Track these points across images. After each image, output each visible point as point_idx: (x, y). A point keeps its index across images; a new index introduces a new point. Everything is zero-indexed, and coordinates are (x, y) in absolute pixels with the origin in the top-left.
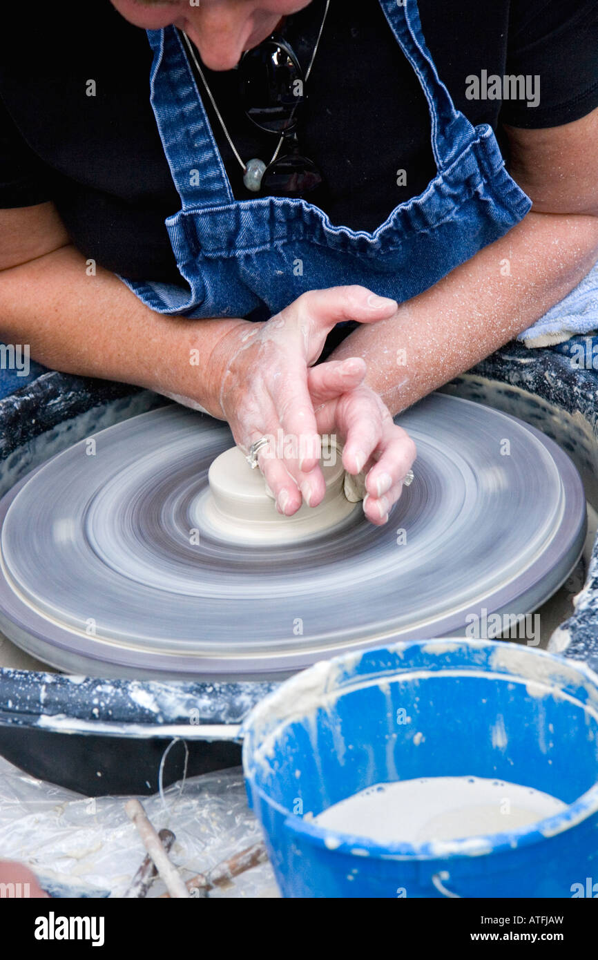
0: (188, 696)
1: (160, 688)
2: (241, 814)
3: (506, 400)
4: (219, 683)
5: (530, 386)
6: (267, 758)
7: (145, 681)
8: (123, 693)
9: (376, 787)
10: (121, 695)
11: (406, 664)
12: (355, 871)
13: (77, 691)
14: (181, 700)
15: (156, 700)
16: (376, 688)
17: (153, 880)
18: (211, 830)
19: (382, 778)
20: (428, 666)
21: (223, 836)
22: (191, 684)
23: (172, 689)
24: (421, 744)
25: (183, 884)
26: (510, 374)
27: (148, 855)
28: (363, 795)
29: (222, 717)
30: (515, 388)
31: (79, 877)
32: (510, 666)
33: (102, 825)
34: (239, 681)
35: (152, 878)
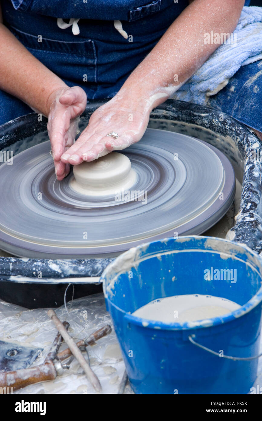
0: (74, 265)
1: (61, 263)
2: (97, 314)
3: (196, 132)
4: (87, 259)
5: (207, 126)
6: (112, 289)
7: (55, 260)
8: (46, 265)
9: (156, 300)
10: (45, 266)
11: (168, 248)
12: (155, 336)
13: (26, 265)
14: (71, 267)
15: (60, 268)
16: (156, 258)
17: (61, 343)
18: (84, 321)
19: (159, 296)
20: (177, 248)
21: (90, 324)
22: (75, 260)
23: (67, 263)
24: (175, 281)
25: (75, 344)
26: (197, 121)
27: (59, 332)
28: (151, 304)
29: (89, 274)
30: (200, 127)
31: (29, 343)
32: (213, 246)
33: (38, 321)
34: (96, 258)
35: (61, 342)
